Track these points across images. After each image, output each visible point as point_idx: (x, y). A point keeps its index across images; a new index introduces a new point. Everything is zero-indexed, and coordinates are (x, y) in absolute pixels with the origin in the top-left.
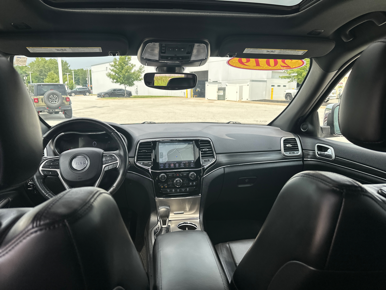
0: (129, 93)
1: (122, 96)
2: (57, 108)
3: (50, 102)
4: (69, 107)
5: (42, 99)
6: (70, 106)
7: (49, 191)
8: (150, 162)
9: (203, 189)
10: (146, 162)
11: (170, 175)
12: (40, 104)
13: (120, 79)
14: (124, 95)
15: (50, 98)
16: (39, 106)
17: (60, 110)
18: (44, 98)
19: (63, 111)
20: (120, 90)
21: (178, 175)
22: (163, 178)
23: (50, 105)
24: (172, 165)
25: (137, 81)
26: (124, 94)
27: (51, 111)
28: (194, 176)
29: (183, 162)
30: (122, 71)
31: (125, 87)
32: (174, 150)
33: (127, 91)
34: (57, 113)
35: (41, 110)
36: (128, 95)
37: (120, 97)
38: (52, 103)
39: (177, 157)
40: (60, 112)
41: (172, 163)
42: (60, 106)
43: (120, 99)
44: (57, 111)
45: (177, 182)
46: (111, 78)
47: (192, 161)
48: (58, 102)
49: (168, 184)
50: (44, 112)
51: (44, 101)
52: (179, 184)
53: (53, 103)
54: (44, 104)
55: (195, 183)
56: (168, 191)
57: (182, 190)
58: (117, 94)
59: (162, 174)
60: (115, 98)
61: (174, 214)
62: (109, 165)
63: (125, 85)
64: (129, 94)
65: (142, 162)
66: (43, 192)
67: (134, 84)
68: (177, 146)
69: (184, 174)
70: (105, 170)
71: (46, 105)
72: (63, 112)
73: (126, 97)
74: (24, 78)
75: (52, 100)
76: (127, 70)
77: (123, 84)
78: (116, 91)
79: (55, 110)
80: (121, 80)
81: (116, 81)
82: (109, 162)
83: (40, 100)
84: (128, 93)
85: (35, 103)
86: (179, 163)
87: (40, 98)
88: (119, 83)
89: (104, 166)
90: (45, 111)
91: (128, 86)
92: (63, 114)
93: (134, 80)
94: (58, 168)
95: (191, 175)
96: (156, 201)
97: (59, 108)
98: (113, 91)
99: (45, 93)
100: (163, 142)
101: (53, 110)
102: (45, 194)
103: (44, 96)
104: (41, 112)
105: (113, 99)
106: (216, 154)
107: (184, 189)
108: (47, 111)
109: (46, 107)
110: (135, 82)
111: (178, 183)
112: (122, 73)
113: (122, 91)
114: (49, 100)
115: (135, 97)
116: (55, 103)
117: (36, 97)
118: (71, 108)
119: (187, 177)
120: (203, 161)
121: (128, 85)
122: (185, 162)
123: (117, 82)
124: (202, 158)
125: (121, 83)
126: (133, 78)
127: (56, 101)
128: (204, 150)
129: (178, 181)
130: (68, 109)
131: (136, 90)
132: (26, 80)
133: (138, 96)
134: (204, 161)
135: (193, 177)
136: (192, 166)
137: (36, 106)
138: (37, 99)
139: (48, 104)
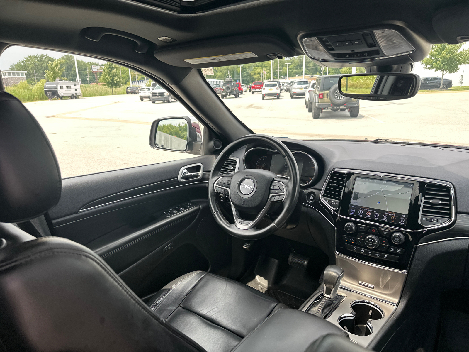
0: (448, 82)
1: (434, 88)
2: (342, 105)
3: (335, 98)
4: (356, 104)
5: (327, 95)
6: (358, 102)
7: (218, 210)
8: (337, 202)
9: (413, 264)
10: (333, 201)
11: (361, 227)
12: (324, 100)
13: (436, 63)
14: (439, 86)
15: (336, 93)
16: (323, 102)
17: (346, 107)
18: (329, 93)
19: (348, 108)
20: (435, 79)
21: (374, 231)
22: (349, 229)
23: (334, 101)
24: (369, 214)
25: (464, 65)
26: (440, 84)
27: (335, 108)
28: (399, 239)
29: (387, 213)
30: (442, 53)
31: (443, 75)
32: (378, 192)
33: (445, 80)
34: (343, 110)
35: (324, 107)
36: (446, 86)
37: (432, 89)
38: (338, 100)
39: (379, 203)
40: (346, 110)
41: (369, 211)
42: (345, 103)
43: (430, 92)
44: (342, 108)
45: (369, 241)
46: (423, 63)
47: (404, 216)
48: (344, 98)
49: (355, 239)
50: (327, 109)
51: (329, 97)
52: (372, 245)
53: (338, 98)
54: (329, 100)
55: (399, 251)
56: (355, 249)
57: (377, 254)
58: (429, 84)
59: (350, 224)
60: (425, 91)
61: (359, 284)
62: (275, 196)
63: (443, 71)
64: (448, 85)
65: (328, 199)
66: (213, 209)
67: (458, 69)
68: (383, 186)
69: (383, 232)
70: (272, 200)
71: (330, 101)
72: (348, 110)
73: (441, 89)
74: (322, 69)
75: (338, 95)
76: (451, 49)
77: (441, 70)
78: (428, 81)
79: (339, 107)
80: (439, 64)
81: (430, 66)
82: (276, 192)
83: (325, 95)
84: (446, 83)
85: (319, 99)
86: (381, 213)
87: (325, 93)
88: (435, 69)
89: (271, 195)
90: (329, 108)
91: (448, 73)
92: (348, 112)
93: (460, 63)
94: (229, 188)
95: (395, 236)
96: (336, 257)
97: (344, 105)
98: (423, 81)
99: (331, 87)
100: (364, 177)
101: (337, 107)
102: (214, 211)
103: (330, 91)
104: (325, 109)
105: (421, 92)
106: (457, 212)
107: (380, 254)
108: (331, 108)
109: (330, 104)
110: (459, 67)
111: (370, 243)
112: (442, 55)
113: (437, 81)
114: (334, 95)
115: (458, 89)
116: (340, 98)
117: (321, 92)
118: (358, 105)
119: (389, 237)
120: (424, 219)
121: (448, 70)
122: (390, 213)
123: (432, 67)
124: (422, 215)
125: (438, 69)
126: (459, 60)
127: (342, 97)
128: (431, 201)
129: (371, 240)
130: (354, 106)
131: (460, 78)
132: (323, 71)
133: (462, 87)
134: (427, 219)
135: (396, 241)
136: (401, 223)
137: (320, 102)
138: (323, 94)
139: (333, 100)
